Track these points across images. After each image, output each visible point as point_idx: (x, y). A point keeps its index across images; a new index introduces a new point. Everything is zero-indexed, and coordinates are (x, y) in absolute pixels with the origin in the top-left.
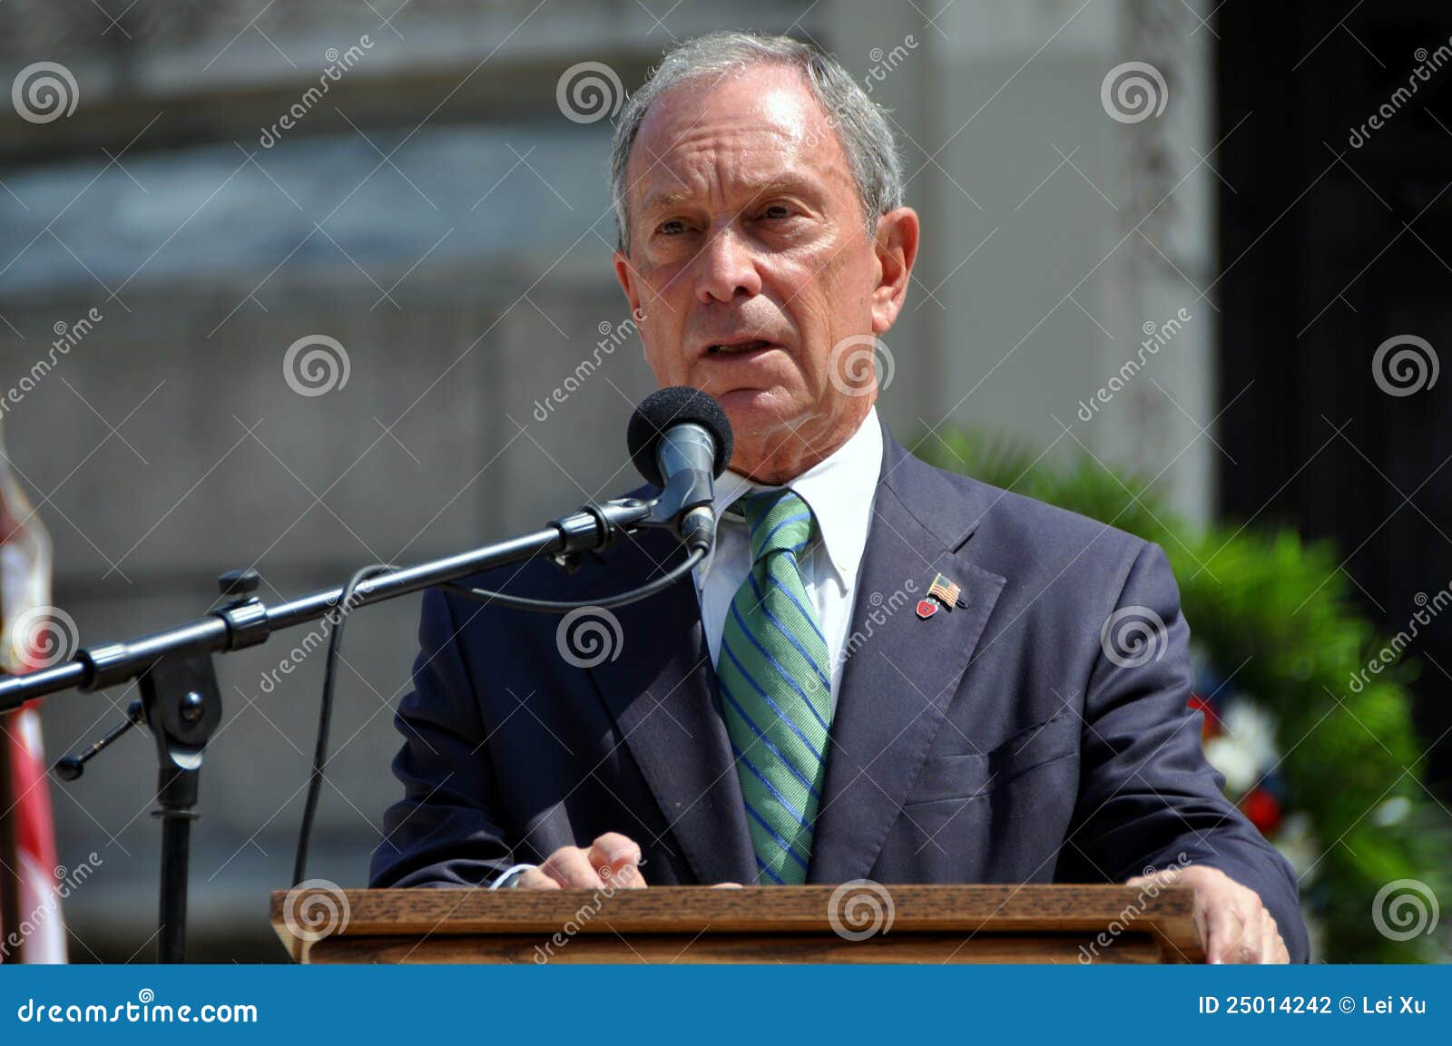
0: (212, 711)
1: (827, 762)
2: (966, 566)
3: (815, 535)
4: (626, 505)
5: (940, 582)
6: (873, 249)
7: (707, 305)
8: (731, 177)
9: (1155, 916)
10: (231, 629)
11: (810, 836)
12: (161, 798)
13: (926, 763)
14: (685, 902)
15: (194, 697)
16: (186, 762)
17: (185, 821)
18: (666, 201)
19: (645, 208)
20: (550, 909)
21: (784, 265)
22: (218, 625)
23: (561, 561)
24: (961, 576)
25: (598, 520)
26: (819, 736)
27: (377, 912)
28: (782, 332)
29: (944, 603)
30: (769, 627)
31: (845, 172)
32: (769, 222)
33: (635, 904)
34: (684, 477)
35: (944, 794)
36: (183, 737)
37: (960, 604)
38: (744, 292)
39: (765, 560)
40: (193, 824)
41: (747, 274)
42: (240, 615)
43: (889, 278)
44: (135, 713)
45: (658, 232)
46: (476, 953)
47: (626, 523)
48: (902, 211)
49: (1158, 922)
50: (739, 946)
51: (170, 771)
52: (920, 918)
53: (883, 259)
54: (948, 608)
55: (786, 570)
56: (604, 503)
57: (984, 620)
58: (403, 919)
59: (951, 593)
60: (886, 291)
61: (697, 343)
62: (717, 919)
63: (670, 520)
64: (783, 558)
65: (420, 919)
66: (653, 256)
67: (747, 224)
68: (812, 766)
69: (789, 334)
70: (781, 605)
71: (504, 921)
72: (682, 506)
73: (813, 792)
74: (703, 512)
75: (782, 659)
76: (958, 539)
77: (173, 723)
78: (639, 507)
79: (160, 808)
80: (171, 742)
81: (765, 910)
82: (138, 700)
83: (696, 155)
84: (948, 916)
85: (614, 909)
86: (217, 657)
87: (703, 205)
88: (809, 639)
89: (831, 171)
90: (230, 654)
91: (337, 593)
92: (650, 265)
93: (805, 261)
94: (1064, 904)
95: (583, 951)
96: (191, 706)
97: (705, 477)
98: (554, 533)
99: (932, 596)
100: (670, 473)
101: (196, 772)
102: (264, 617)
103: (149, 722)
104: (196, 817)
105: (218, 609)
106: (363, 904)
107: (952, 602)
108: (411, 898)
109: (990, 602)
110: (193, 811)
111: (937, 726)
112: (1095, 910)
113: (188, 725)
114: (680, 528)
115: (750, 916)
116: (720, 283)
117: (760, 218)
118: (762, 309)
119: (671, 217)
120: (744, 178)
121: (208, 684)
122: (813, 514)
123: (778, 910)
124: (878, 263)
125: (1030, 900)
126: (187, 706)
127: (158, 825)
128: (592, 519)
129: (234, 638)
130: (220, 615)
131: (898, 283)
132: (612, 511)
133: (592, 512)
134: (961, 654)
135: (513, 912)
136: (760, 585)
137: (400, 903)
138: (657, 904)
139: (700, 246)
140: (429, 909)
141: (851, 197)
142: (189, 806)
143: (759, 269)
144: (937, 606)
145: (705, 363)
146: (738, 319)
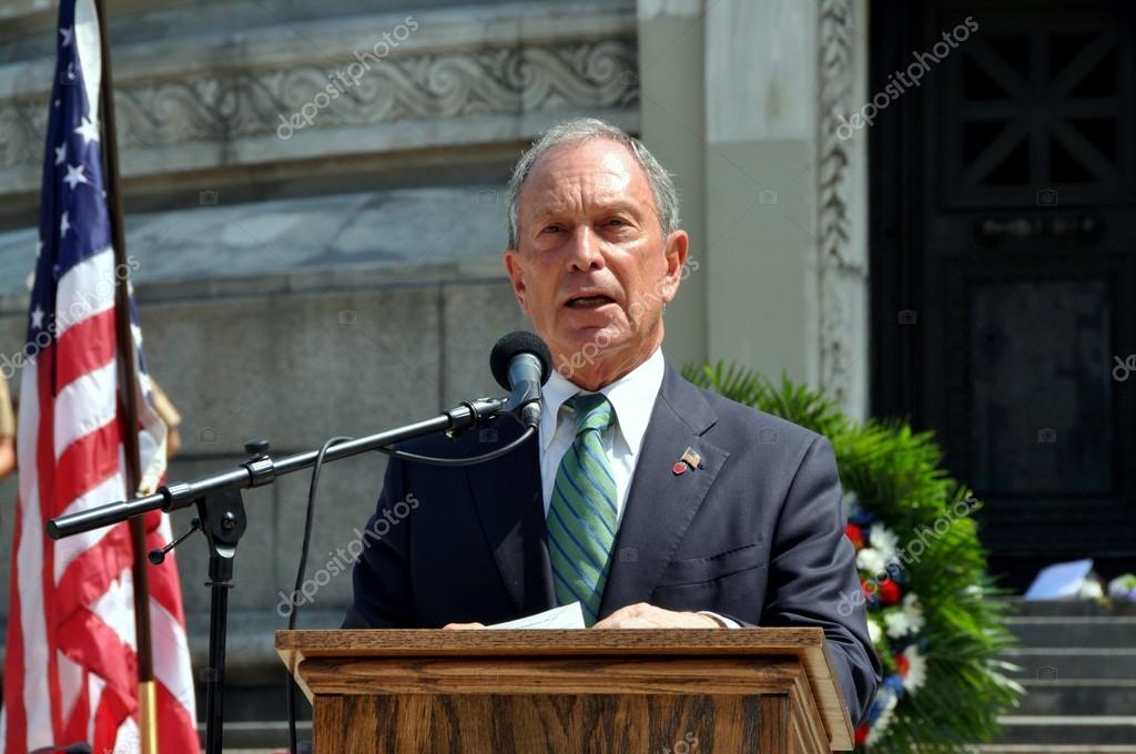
0: (241, 521)
1: (613, 556)
2: (706, 444)
3: (613, 421)
4: (488, 401)
5: (690, 453)
6: (664, 253)
7: (571, 273)
8: (589, 201)
9: (798, 646)
10: (252, 474)
11: (599, 600)
12: (210, 575)
13: (671, 564)
14: (521, 637)
15: (230, 515)
16: (225, 553)
17: (225, 589)
18: (549, 212)
19: (536, 216)
20: (441, 641)
21: (618, 251)
22: (244, 472)
23: (449, 435)
24: (703, 450)
25: (471, 410)
26: (609, 540)
27: (338, 643)
28: (616, 292)
29: (690, 465)
30: (581, 475)
31: (652, 203)
32: (610, 227)
33: (491, 639)
34: (523, 385)
35: (679, 582)
36: (223, 539)
37: (700, 466)
38: (595, 266)
39: (582, 434)
40: (229, 590)
41: (597, 256)
42: (257, 467)
43: (671, 271)
44: (195, 524)
45: (543, 231)
46: (397, 668)
47: (486, 413)
48: (680, 233)
49: (802, 649)
50: (555, 664)
51: (216, 560)
52: (661, 647)
53: (668, 260)
54: (693, 468)
55: (593, 441)
56: (476, 401)
57: (713, 478)
58: (354, 647)
59: (695, 459)
60: (669, 279)
61: (564, 296)
62: (540, 647)
63: (514, 410)
64: (591, 434)
65: (363, 647)
66: (538, 245)
67: (597, 228)
68: (604, 558)
69: (621, 295)
70: (589, 461)
71: (414, 648)
72: (522, 401)
73: (603, 573)
74: (534, 406)
75: (589, 495)
76: (702, 428)
77: (218, 530)
78: (496, 403)
79: (211, 581)
80: (216, 542)
81: (568, 642)
82: (197, 517)
83: (569, 186)
84: (677, 646)
85: (478, 642)
86: (244, 492)
87: (572, 215)
88: (606, 483)
89: (644, 202)
90: (251, 489)
91: (315, 454)
92: (535, 251)
93: (630, 251)
94: (745, 638)
95: (460, 667)
96: (229, 519)
97: (535, 385)
98: (445, 418)
99: (683, 461)
100: (515, 382)
101: (232, 559)
102: (272, 467)
103: (203, 530)
104: (232, 587)
105: (245, 462)
106: (329, 638)
107: (695, 465)
108: (359, 635)
109: (718, 466)
110: (230, 583)
111: (678, 541)
112: (763, 642)
113: (226, 531)
114: (520, 415)
115: (560, 646)
116: (583, 260)
117: (605, 225)
118: (605, 276)
119: (552, 223)
120: (598, 201)
121: (238, 507)
122: (612, 408)
123: (576, 642)
124: (666, 262)
125: (725, 637)
126: (224, 519)
127: (209, 590)
128: (467, 410)
129: (252, 480)
130: (245, 466)
131: (676, 274)
132: (480, 405)
133: (467, 406)
134: (697, 497)
135: (418, 644)
136: (578, 450)
137: (352, 638)
138: (503, 639)
139: (568, 240)
140: (369, 641)
141: (655, 219)
142: (227, 580)
143: (603, 253)
144: (686, 467)
145: (568, 310)
146: (591, 282)
